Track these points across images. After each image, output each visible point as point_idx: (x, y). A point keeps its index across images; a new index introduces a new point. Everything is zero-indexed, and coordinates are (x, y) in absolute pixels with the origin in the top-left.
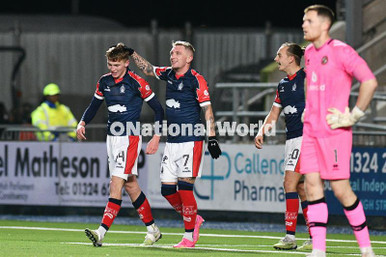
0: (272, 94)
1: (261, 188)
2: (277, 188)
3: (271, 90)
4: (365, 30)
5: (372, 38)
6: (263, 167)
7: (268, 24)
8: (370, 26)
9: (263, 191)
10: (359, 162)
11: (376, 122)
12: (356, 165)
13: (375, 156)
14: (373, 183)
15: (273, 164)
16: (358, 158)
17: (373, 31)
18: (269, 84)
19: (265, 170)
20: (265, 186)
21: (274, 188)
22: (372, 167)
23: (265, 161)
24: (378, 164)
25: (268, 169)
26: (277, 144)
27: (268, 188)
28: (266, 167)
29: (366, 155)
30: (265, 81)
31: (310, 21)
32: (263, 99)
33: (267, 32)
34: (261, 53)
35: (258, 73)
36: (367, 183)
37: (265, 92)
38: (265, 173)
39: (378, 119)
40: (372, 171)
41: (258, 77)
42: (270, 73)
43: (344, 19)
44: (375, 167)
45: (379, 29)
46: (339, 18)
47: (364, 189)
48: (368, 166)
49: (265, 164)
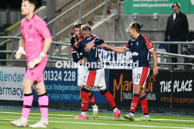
0: (9, 42)
1: (4, 88)
2: (12, 88)
3: (9, 40)
4: (56, 10)
5: (59, 14)
6: (5, 78)
7: (8, 7)
8: (58, 8)
9: (5, 90)
10: (52, 75)
11: (61, 56)
12: (51, 77)
13: (61, 72)
14: (59, 86)
15: (10, 76)
16: (52, 74)
17: (60, 11)
18: (8, 37)
19: (6, 79)
20: (6, 87)
21: (10, 88)
22: (59, 78)
23: (6, 74)
24: (62, 76)
25: (8, 79)
26: (12, 66)
27: (7, 88)
28: (7, 78)
29: (56, 72)
30: (6, 35)
31: (25, 6)
32: (5, 44)
33: (8, 11)
34: (4, 21)
35: (3, 31)
36: (56, 86)
37: (6, 41)
38: (6, 81)
39: (62, 54)
40: (59, 80)
41: (3, 33)
42: (9, 31)
43: (45, 5)
44: (60, 78)
45: (63, 10)
46: (43, 4)
47: (55, 89)
48: (57, 78)
49: (6, 76)
